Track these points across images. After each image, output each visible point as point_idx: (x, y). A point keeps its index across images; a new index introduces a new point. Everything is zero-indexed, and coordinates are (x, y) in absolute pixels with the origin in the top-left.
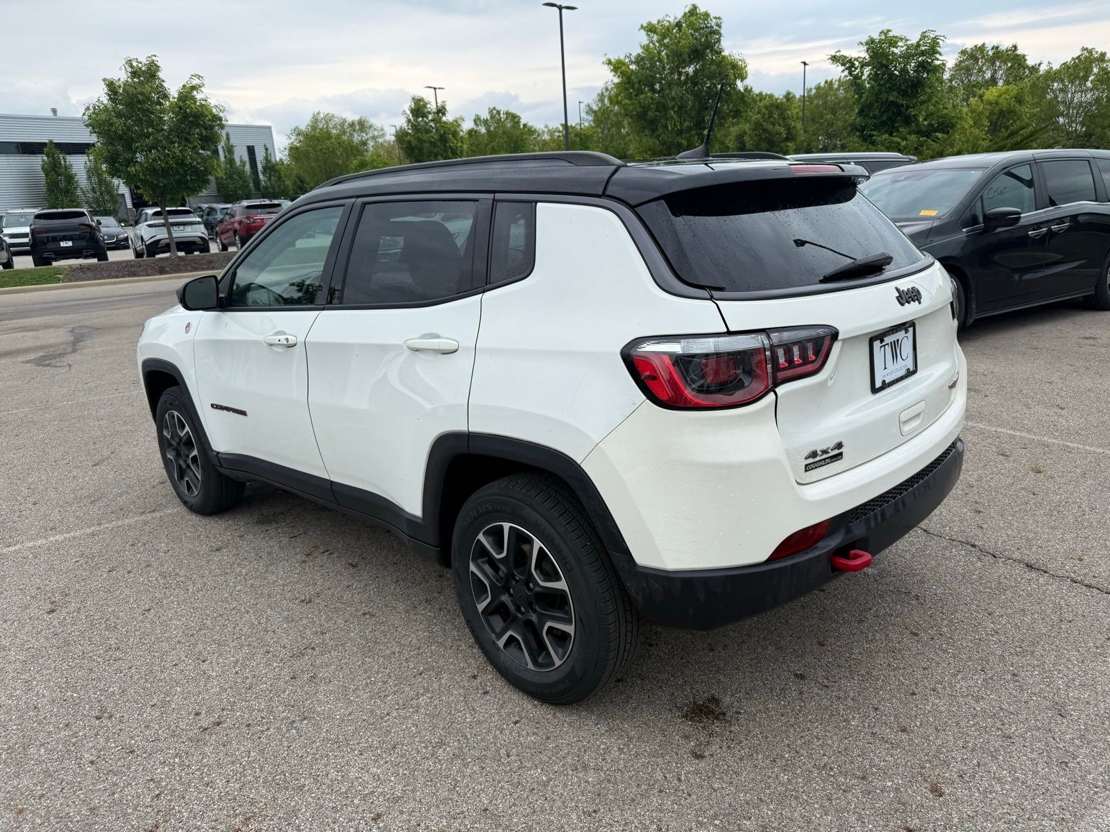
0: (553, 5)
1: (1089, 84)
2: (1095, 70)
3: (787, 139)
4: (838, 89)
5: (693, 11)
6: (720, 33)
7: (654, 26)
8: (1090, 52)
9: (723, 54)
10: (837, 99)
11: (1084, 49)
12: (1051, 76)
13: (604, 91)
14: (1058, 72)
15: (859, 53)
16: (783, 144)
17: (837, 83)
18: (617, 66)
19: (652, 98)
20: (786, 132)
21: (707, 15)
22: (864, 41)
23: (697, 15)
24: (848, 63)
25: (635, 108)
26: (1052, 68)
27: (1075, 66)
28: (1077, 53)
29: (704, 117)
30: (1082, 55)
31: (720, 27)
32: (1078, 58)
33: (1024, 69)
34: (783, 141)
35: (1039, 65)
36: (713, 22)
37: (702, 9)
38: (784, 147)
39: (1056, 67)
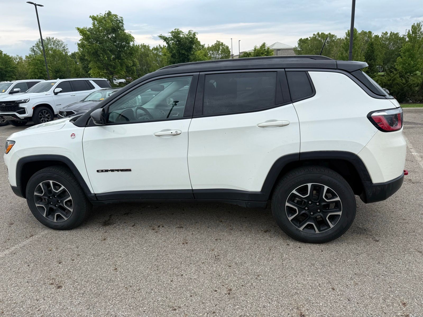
0: (32, 3)
1: (220, 52)
2: (221, 48)
3: (133, 66)
4: (141, 48)
5: (109, 14)
6: (123, 23)
7: (95, 17)
8: (219, 42)
9: (125, 31)
10: (142, 52)
11: (217, 41)
12: (209, 49)
13: (38, 42)
14: (211, 48)
15: (168, 35)
16: (132, 67)
17: (141, 46)
18: (82, 32)
19: (99, 46)
20: (133, 63)
21: (116, 16)
22: (170, 32)
23: (111, 15)
24: (165, 39)
25: (92, 50)
26: (209, 46)
27: (216, 46)
28: (216, 42)
29: (121, 55)
30: (217, 43)
31: (123, 21)
32: (216, 44)
33: (200, 46)
34: (132, 66)
35: (204, 45)
36: (120, 19)
37: (113, 13)
38: (133, 69)
39: (210, 46)
